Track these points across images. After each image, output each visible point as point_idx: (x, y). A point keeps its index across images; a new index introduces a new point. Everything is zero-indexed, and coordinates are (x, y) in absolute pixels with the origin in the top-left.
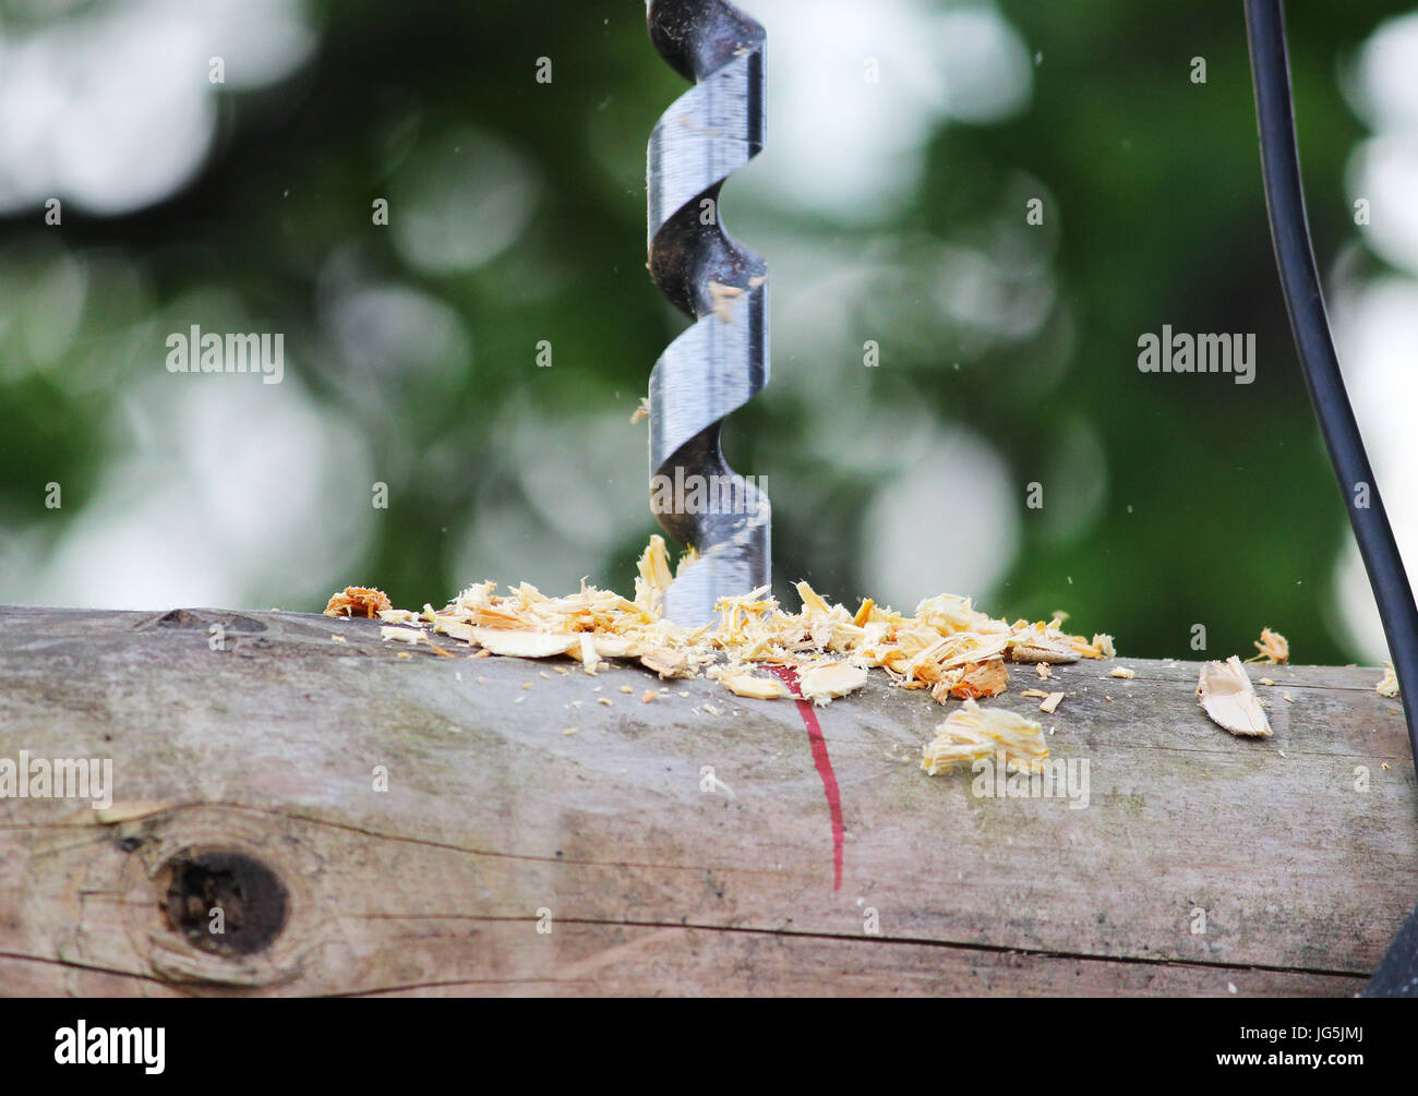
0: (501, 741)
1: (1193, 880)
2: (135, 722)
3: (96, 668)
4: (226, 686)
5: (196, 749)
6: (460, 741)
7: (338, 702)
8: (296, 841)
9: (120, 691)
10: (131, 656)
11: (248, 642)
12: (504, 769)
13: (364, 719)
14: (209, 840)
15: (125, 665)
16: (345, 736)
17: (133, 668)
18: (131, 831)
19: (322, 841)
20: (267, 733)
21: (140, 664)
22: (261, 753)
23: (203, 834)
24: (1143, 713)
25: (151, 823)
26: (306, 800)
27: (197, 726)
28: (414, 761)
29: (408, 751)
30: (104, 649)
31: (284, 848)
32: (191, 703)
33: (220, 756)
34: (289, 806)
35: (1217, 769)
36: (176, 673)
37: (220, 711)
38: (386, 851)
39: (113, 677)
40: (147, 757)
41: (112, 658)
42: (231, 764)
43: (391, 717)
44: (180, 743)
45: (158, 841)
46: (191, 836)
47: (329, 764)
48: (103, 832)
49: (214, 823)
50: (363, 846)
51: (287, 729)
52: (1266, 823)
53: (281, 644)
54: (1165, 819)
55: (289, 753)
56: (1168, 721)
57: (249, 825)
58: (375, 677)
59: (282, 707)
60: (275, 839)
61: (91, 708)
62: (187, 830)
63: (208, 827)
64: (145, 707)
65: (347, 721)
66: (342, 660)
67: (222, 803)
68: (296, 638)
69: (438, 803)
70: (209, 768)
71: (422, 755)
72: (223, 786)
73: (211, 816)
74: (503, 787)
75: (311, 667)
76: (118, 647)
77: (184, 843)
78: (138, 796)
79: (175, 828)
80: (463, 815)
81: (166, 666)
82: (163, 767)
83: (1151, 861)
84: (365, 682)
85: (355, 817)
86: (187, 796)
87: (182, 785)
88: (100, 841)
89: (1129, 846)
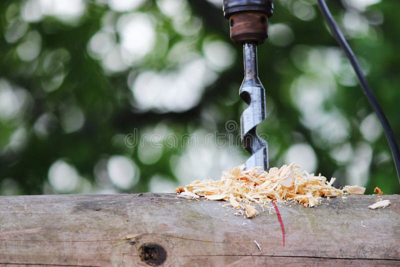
0: (211, 218)
1: (360, 241)
2: (133, 217)
3: (125, 206)
4: (152, 209)
5: (146, 223)
6: (202, 218)
7: (176, 211)
8: (168, 241)
9: (130, 211)
10: (132, 203)
11: (157, 199)
12: (212, 224)
13: (182, 214)
14: (150, 242)
15: (131, 205)
16: (178, 218)
17: (133, 206)
18: (133, 240)
19: (174, 241)
20: (162, 218)
21: (134, 205)
22: (160, 223)
23: (148, 240)
24: (349, 206)
25: (137, 238)
26: (170, 232)
27: (146, 218)
28: (192, 223)
29: (191, 221)
30: (126, 202)
31: (166, 243)
32: (145, 213)
33: (151, 224)
34: (166, 233)
35: (365, 217)
36: (141, 207)
37: (151, 214)
38: (187, 242)
39: (128, 208)
40: (136, 224)
41: (128, 204)
42: (154, 225)
43: (188, 214)
44: (143, 221)
45: (139, 242)
46: (146, 241)
47: (175, 224)
48: (127, 241)
49: (150, 238)
50: (182, 241)
51: (165, 217)
52: (376, 228)
53: (164, 200)
54: (354, 228)
55: (166, 222)
56: (354, 207)
57: (158, 238)
58: (184, 205)
59: (164, 213)
60: (164, 241)
61: (124, 215)
62: (145, 240)
63: (149, 239)
64: (135, 214)
65: (178, 215)
66: (177, 202)
67: (152, 234)
68: (167, 198)
69: (198, 232)
70: (149, 227)
71: (194, 222)
72: (152, 230)
73: (150, 237)
74: (212, 228)
75: (170, 204)
76: (129, 202)
77: (144, 242)
78: (134, 233)
79: (142, 239)
80: (204, 234)
81: (140, 205)
82: (140, 227)
83: (351, 238)
84: (182, 207)
85: (180, 236)
86: (145, 232)
87: (143, 230)
88: (126, 243)
89: (346, 234)
